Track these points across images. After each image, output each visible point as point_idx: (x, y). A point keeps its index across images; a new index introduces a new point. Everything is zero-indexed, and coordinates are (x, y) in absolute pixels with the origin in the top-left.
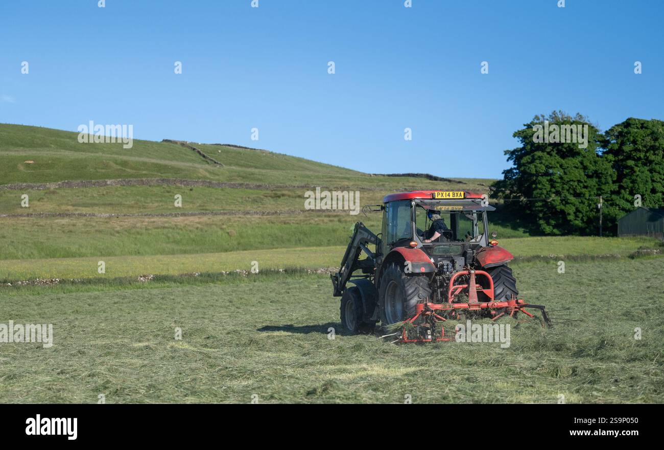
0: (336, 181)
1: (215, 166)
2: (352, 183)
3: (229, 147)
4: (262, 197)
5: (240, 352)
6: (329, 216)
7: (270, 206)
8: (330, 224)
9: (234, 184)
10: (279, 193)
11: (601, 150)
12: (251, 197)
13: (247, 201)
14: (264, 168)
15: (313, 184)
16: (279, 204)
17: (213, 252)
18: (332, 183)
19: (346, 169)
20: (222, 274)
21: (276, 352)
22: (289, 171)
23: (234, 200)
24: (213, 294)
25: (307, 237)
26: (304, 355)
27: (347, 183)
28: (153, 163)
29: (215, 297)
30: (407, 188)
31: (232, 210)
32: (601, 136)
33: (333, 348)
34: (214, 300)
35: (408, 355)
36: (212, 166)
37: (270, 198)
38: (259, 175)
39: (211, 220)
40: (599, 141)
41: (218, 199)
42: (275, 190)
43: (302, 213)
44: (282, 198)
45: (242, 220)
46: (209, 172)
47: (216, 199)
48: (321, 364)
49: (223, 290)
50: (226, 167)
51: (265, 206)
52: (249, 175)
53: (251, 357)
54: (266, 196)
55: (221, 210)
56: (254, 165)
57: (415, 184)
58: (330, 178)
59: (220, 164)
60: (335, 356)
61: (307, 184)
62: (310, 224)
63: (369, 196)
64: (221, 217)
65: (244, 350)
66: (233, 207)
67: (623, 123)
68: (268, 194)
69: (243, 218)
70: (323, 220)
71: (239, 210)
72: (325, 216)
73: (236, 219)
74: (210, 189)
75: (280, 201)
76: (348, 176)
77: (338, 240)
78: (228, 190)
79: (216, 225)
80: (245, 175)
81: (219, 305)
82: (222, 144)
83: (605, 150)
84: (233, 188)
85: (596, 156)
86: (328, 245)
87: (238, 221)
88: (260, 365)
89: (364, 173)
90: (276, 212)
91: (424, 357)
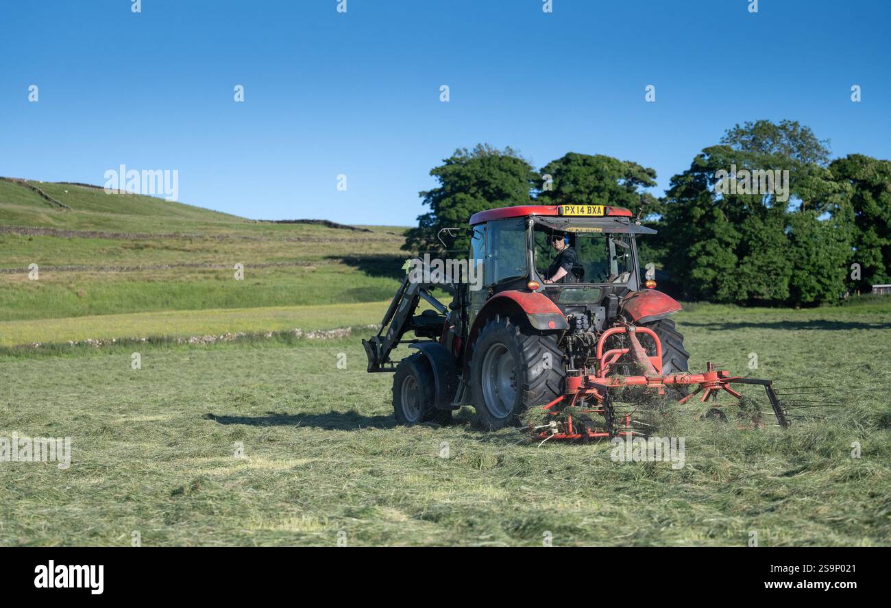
0: (212, 229)
1: (61, 210)
2: (233, 231)
3: (78, 186)
4: (120, 248)
5: (90, 442)
6: (204, 272)
7: (130, 259)
8: (206, 282)
9: (85, 233)
10: (141, 243)
11: (536, 191)
12: (106, 248)
13: (100, 253)
14: (122, 213)
15: (183, 232)
16: (141, 258)
17: (58, 318)
18: (208, 231)
19: (226, 215)
20: (69, 345)
21: (136, 441)
22: (154, 216)
23: (85, 252)
24: (58, 369)
25: (177, 299)
26: (170, 445)
27: (226, 232)
29: (61, 374)
30: (300, 237)
31: (83, 265)
32: (536, 174)
33: (207, 436)
34: (58, 377)
35: (299, 444)
36: (57, 211)
37: (130, 250)
38: (117, 221)
39: (56, 277)
40: (533, 181)
41: (64, 251)
42: (136, 240)
44: (145, 250)
45: (95, 277)
46: (54, 218)
47: (62, 251)
48: (192, 456)
49: (70, 365)
50: (74, 211)
51: (123, 260)
52: (104, 221)
53: (104, 448)
54: (125, 248)
55: (68, 265)
56: (110, 208)
57: (310, 233)
58: (205, 225)
59: (67, 207)
60: (209, 446)
61: (177, 232)
62: (181, 281)
63: (254, 247)
64: (69, 274)
65: (95, 439)
66: (83, 261)
67: (562, 159)
68: (127, 244)
69: (96, 275)
70: (196, 277)
71: (92, 265)
72: (199, 272)
73: (87, 276)
74: (54, 239)
75: (142, 253)
76: (228, 222)
77: (214, 302)
78: (77, 240)
79: (62, 283)
80: (98, 221)
81: (65, 383)
82: (69, 182)
83: (540, 192)
84: (83, 237)
85: (529, 199)
86: (203, 307)
87: (90, 278)
88: (115, 459)
89: (247, 219)
90: (138, 268)
91: (318, 446)
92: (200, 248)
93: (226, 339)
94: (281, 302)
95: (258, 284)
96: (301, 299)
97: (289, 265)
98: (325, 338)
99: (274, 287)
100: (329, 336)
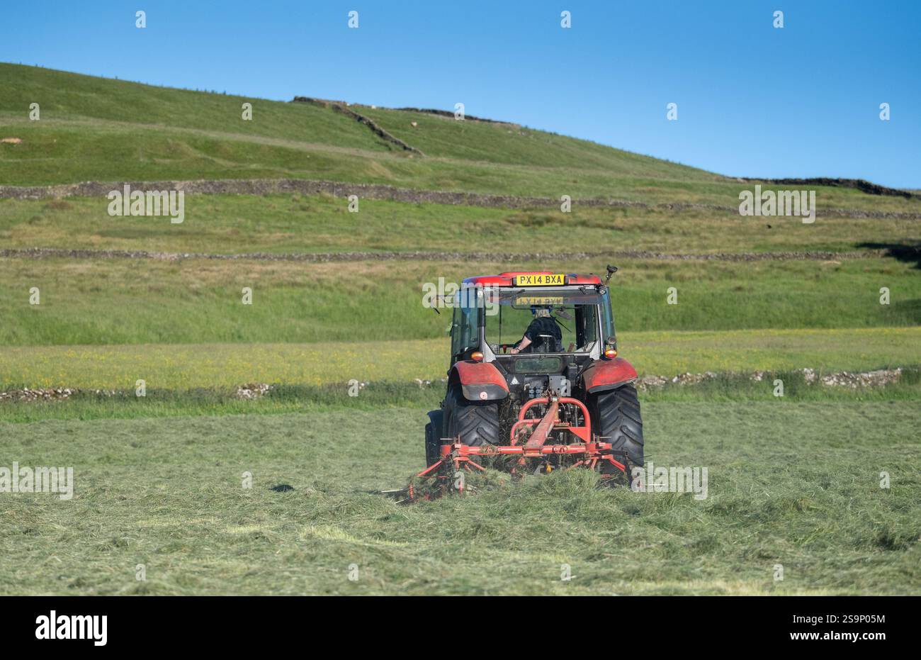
0: (662, 192)
1: (405, 156)
2: (697, 197)
3: (435, 116)
4: (504, 223)
5: (454, 549)
6: (646, 267)
7: (520, 242)
8: (649, 283)
9: (444, 196)
10: (540, 215)
12: (480, 222)
13: (470, 231)
14: (509, 162)
15: (612, 197)
16: (540, 240)
17: (396, 339)
18: (654, 196)
19: (685, 168)
20: (415, 385)
21: (532, 550)
22: (562, 169)
23: (444, 229)
24: (396, 427)
26: (591, 558)
27: (686, 197)
28: (272, 148)
29: (401, 435)
31: (439, 250)
33: (653, 546)
34: (397, 440)
35: (812, 564)
36: (399, 156)
37: (520, 225)
38: (498, 175)
39: (394, 270)
41: (410, 226)
42: (531, 210)
43: (588, 258)
44: (546, 226)
45: (460, 271)
46: (394, 169)
47: (405, 225)
48: (628, 579)
49: (417, 421)
50: (427, 158)
51: (509, 243)
52: (477, 175)
53: (478, 560)
54: (512, 222)
55: (416, 249)
56: (488, 154)
57: (832, 202)
58: (651, 185)
59: (415, 151)
60: (658, 563)
61: (602, 197)
63: (733, 225)
64: (416, 265)
65: (462, 545)
66: (441, 244)
68: (516, 216)
69: (462, 267)
70: (633, 275)
71: (455, 251)
72: (639, 267)
73: (448, 269)
74: (393, 204)
75: (542, 231)
76: (689, 182)
77: (663, 317)
78: (431, 206)
79: (404, 280)
80: (468, 175)
81: (409, 450)
82: (420, 107)
84: (442, 203)
86: (644, 327)
87: (452, 273)
88: (497, 578)
89: (723, 176)
90: (533, 257)
91: (847, 569)
92: (640, 224)
93: (683, 382)
94: (779, 322)
95: (739, 289)
96: (815, 316)
97: (795, 257)
98: (854, 386)
99: (768, 295)
100: (863, 383)
